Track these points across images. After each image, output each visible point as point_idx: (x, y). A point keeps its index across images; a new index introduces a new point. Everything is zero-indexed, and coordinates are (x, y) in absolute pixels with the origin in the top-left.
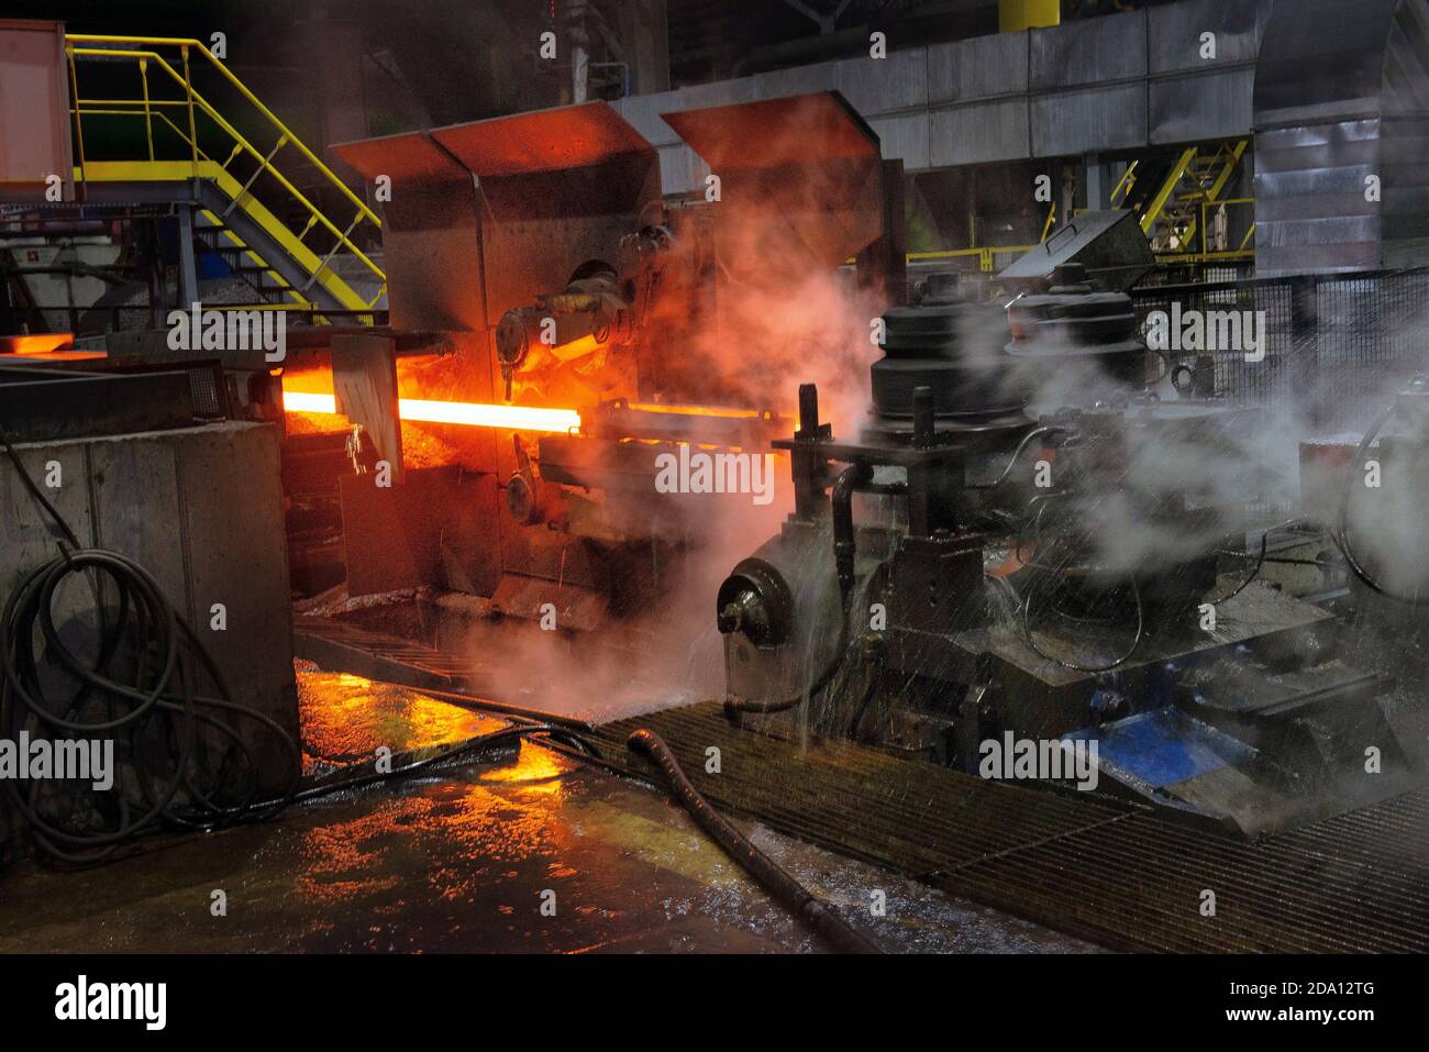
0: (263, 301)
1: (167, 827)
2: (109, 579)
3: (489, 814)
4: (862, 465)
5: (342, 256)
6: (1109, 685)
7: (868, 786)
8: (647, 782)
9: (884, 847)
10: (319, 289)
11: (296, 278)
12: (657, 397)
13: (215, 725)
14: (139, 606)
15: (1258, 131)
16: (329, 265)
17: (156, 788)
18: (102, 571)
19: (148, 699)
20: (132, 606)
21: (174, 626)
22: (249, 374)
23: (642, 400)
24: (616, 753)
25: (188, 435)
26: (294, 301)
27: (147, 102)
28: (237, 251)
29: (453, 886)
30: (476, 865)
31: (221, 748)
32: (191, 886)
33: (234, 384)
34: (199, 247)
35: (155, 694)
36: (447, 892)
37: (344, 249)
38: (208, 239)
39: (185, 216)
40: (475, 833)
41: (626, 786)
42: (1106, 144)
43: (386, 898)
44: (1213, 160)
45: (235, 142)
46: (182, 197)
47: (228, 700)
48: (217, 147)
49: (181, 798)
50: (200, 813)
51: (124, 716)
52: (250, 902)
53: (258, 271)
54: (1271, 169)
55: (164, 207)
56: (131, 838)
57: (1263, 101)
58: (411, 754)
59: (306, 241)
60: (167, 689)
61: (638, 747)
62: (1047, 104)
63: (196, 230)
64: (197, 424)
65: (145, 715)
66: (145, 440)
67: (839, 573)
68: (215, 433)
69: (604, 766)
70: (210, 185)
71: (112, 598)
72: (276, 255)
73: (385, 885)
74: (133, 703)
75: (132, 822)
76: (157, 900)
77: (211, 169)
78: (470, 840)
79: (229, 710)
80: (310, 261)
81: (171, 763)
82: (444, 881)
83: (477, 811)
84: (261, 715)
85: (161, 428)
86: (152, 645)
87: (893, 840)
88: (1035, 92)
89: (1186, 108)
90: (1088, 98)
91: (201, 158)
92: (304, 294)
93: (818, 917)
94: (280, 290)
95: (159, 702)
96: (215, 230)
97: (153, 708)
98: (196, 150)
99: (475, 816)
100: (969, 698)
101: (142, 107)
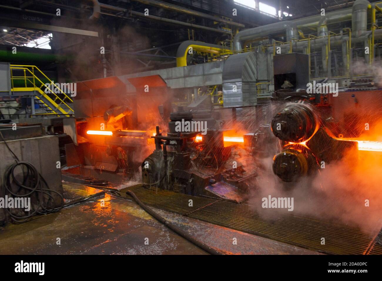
0: (47, 112)
1: (37, 214)
2: (25, 166)
3: (101, 208)
4: (168, 140)
5: (62, 104)
6: (212, 178)
7: (172, 198)
8: (131, 200)
9: (177, 210)
10: (58, 110)
11: (54, 108)
12: (126, 129)
13: (47, 194)
14: (31, 172)
15: (223, 84)
16: (60, 106)
17: (35, 207)
18: (24, 165)
19: (34, 190)
20: (30, 171)
21: (39, 175)
22: (47, 126)
23: (123, 129)
24: (124, 195)
25: (41, 138)
26: (53, 113)
27: (25, 77)
28: (42, 104)
29: (96, 223)
30: (100, 218)
31: (48, 198)
32: (44, 226)
33: (45, 128)
34: (35, 103)
35: (35, 188)
36: (96, 224)
37: (63, 103)
38: (37, 101)
39: (32, 97)
40: (99, 212)
41: (127, 201)
42: (197, 85)
43: (84, 226)
44: (212, 88)
45: (42, 84)
46: (32, 94)
47: (49, 189)
48: (38, 85)
49: (40, 208)
50: (44, 211)
51: (28, 193)
52: (56, 228)
53: (46, 107)
54: (226, 90)
55: (28, 96)
56: (31, 217)
57: (224, 79)
58: (84, 197)
59: (55, 102)
60: (37, 188)
61: (128, 193)
62: (187, 79)
63: (35, 100)
64: (42, 136)
65: (33, 193)
66: (32, 139)
67: (165, 160)
68: (46, 138)
69: (122, 197)
70: (37, 92)
71: (26, 170)
72: (50, 104)
73: (83, 223)
74: (30, 191)
75: (31, 214)
76: (37, 229)
77: (38, 89)
78: (98, 213)
79: (49, 191)
80: (56, 105)
81: (38, 202)
82: (95, 222)
83: (99, 208)
84: (56, 192)
85: (35, 137)
86: (34, 179)
87: (178, 208)
88: (185, 77)
89: (210, 80)
90: (194, 78)
91: (36, 87)
92: (55, 111)
93: (168, 224)
94: (50, 111)
95: (36, 190)
96: (38, 100)
97: (35, 191)
98: (35, 86)
99: (99, 209)
100: (189, 181)
101: (24, 78)
